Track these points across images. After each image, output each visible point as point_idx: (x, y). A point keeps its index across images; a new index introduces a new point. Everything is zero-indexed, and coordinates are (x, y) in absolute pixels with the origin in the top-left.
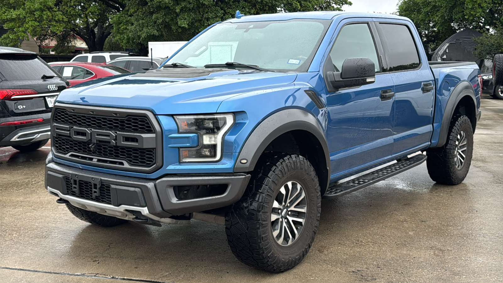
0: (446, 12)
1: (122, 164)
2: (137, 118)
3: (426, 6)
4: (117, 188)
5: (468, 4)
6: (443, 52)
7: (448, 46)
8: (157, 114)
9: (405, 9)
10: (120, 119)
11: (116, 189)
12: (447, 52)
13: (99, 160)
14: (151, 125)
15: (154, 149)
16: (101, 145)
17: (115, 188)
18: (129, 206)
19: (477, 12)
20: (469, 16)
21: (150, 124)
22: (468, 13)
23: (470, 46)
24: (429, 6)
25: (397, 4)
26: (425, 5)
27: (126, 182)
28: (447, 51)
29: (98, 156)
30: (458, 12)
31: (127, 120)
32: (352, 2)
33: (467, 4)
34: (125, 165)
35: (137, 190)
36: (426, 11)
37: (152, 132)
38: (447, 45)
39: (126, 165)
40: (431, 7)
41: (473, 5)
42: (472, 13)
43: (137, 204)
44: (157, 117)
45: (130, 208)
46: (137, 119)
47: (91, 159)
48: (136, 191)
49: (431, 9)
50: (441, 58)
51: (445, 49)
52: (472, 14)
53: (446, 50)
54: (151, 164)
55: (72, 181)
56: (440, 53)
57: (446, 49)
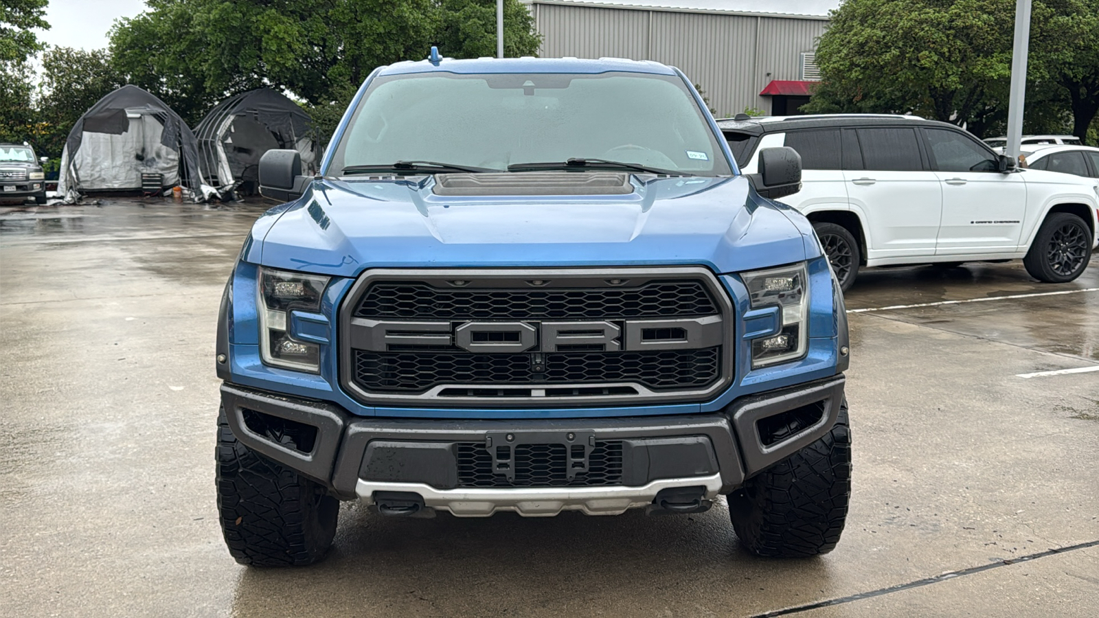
0: (223, 54)
1: (632, 391)
2: (675, 284)
3: (176, 40)
4: (649, 444)
5: (270, 42)
6: (224, 131)
7: (233, 121)
8: (723, 271)
9: (131, 43)
10: (624, 292)
11: (647, 446)
12: (231, 132)
13: (549, 392)
14: (708, 298)
15: (717, 349)
16: (564, 355)
17: (644, 445)
18: (676, 480)
19: (288, 59)
20: (273, 66)
21: (707, 295)
22: (270, 59)
23: (274, 121)
24: (181, 40)
25: (109, 33)
26: (173, 39)
27: (668, 427)
28: (233, 130)
29: (549, 381)
30: (248, 57)
31: (644, 293)
32: (49, 24)
33: (267, 43)
34: (640, 393)
35: (701, 439)
36: (178, 50)
37: (712, 312)
38: (232, 118)
39: (644, 393)
40: (187, 43)
41: (279, 46)
42: (277, 59)
43: (703, 471)
44: (721, 279)
45: (680, 483)
46: (674, 286)
47: (527, 393)
48: (701, 444)
49: (189, 47)
50: (222, 142)
51: (227, 126)
52: (277, 62)
53: (229, 128)
54: (708, 380)
55: (493, 452)
56: (221, 132)
57: (230, 126)
